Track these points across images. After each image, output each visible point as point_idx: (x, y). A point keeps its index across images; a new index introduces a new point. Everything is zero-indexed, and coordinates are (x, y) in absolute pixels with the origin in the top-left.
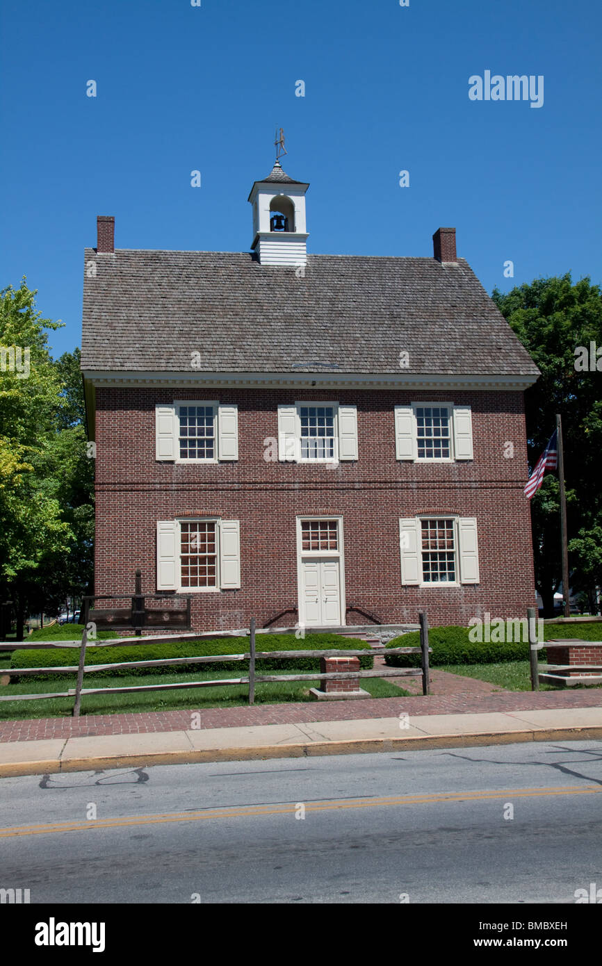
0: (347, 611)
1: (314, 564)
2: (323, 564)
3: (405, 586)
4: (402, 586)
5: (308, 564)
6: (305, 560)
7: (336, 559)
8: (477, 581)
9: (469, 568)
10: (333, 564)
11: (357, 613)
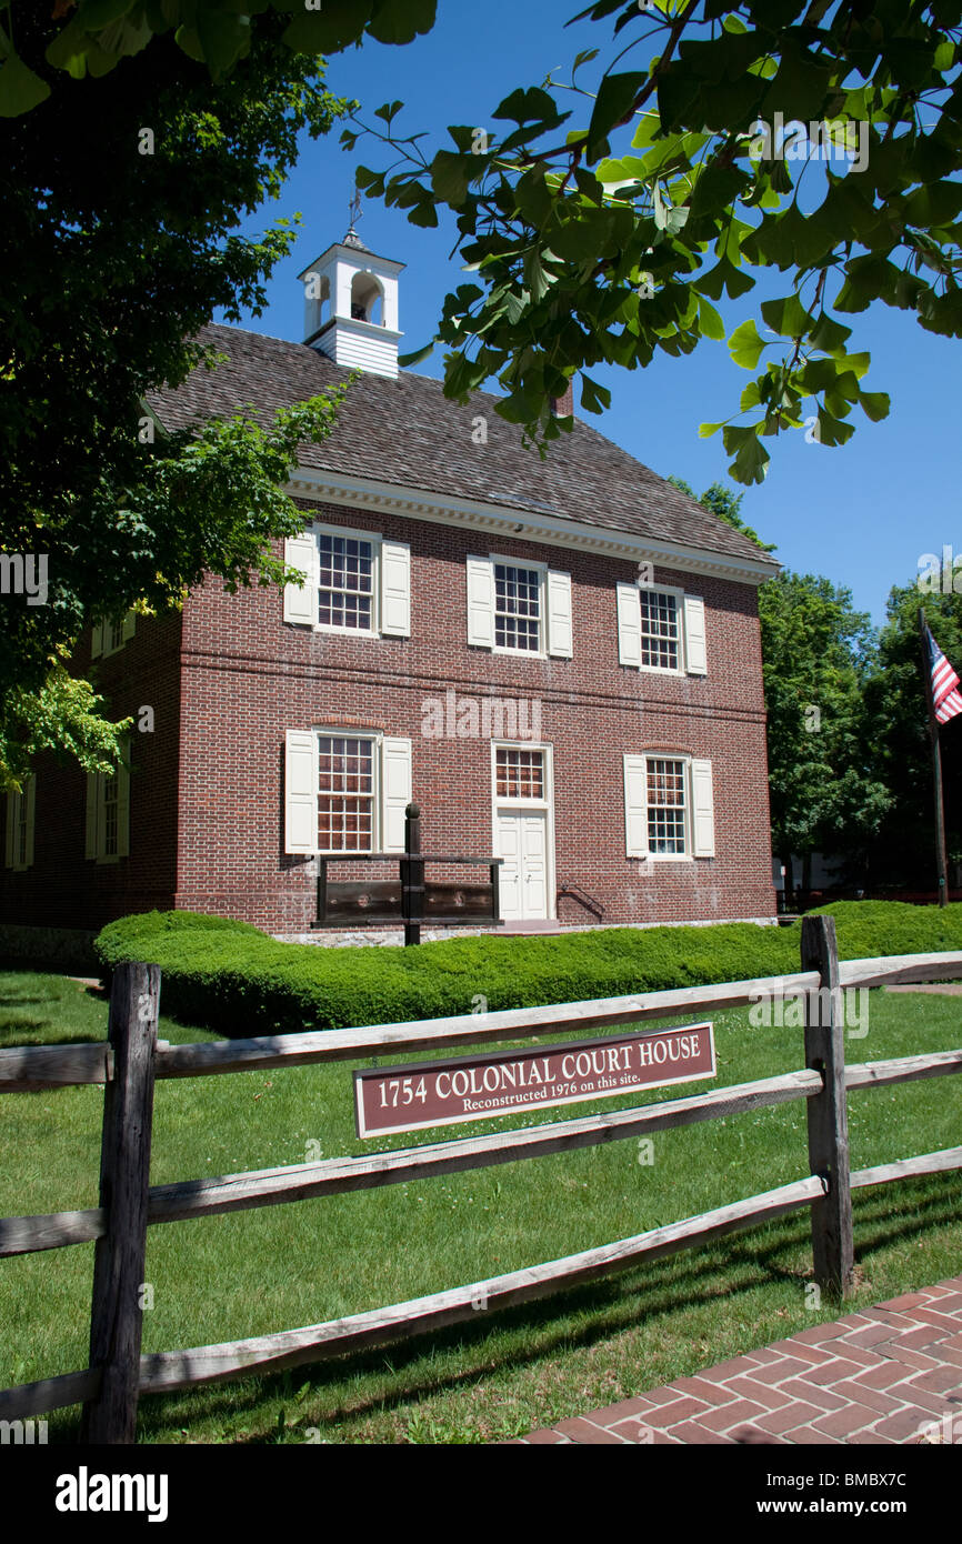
0: (559, 896)
1: (512, 819)
2: (523, 819)
3: (630, 859)
4: (627, 859)
5: (504, 819)
6: (504, 812)
7: (542, 813)
8: (712, 854)
9: (703, 835)
10: (538, 820)
11: (572, 900)
